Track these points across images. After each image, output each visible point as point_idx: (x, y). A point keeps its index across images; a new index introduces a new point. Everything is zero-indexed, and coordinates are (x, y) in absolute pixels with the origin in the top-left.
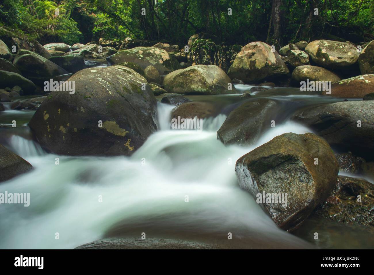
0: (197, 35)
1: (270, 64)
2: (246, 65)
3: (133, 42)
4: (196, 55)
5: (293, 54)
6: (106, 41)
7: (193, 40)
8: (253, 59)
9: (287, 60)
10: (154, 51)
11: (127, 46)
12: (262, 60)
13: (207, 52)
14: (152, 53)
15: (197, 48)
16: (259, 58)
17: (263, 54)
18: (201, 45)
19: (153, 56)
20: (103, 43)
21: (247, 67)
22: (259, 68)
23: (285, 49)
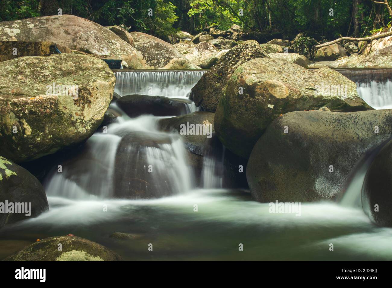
0: (302, 34)
1: (334, 53)
2: (322, 54)
3: (247, 34)
4: (299, 48)
5: (349, 48)
6: (217, 31)
7: (299, 37)
8: (326, 51)
9: (347, 51)
10: (273, 47)
11: (241, 37)
12: (330, 52)
13: (307, 46)
14: (271, 48)
15: (300, 44)
16: (329, 50)
17: (331, 49)
18: (304, 41)
19: (272, 49)
20: (214, 33)
21: (323, 55)
22: (329, 56)
23: (346, 45)
